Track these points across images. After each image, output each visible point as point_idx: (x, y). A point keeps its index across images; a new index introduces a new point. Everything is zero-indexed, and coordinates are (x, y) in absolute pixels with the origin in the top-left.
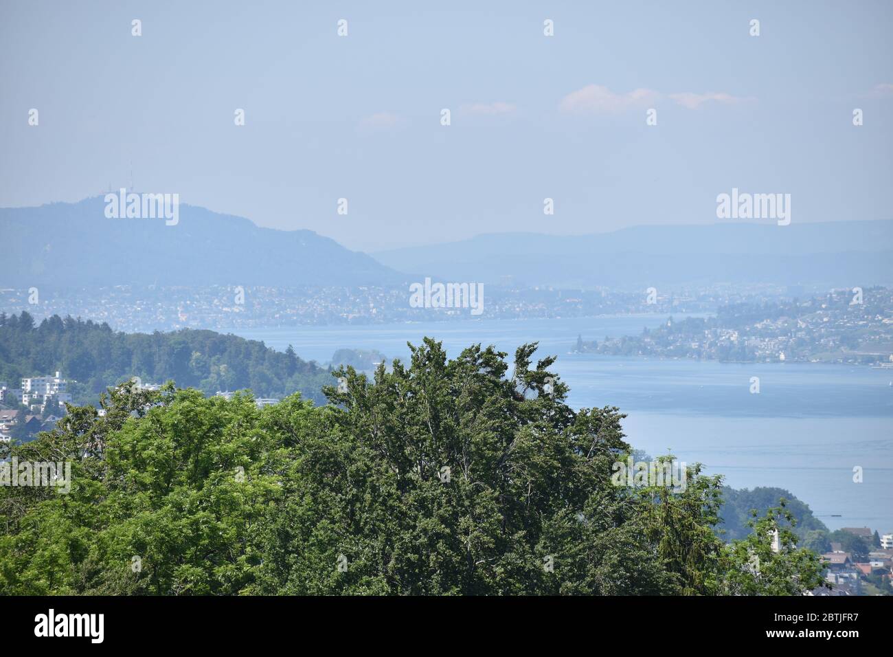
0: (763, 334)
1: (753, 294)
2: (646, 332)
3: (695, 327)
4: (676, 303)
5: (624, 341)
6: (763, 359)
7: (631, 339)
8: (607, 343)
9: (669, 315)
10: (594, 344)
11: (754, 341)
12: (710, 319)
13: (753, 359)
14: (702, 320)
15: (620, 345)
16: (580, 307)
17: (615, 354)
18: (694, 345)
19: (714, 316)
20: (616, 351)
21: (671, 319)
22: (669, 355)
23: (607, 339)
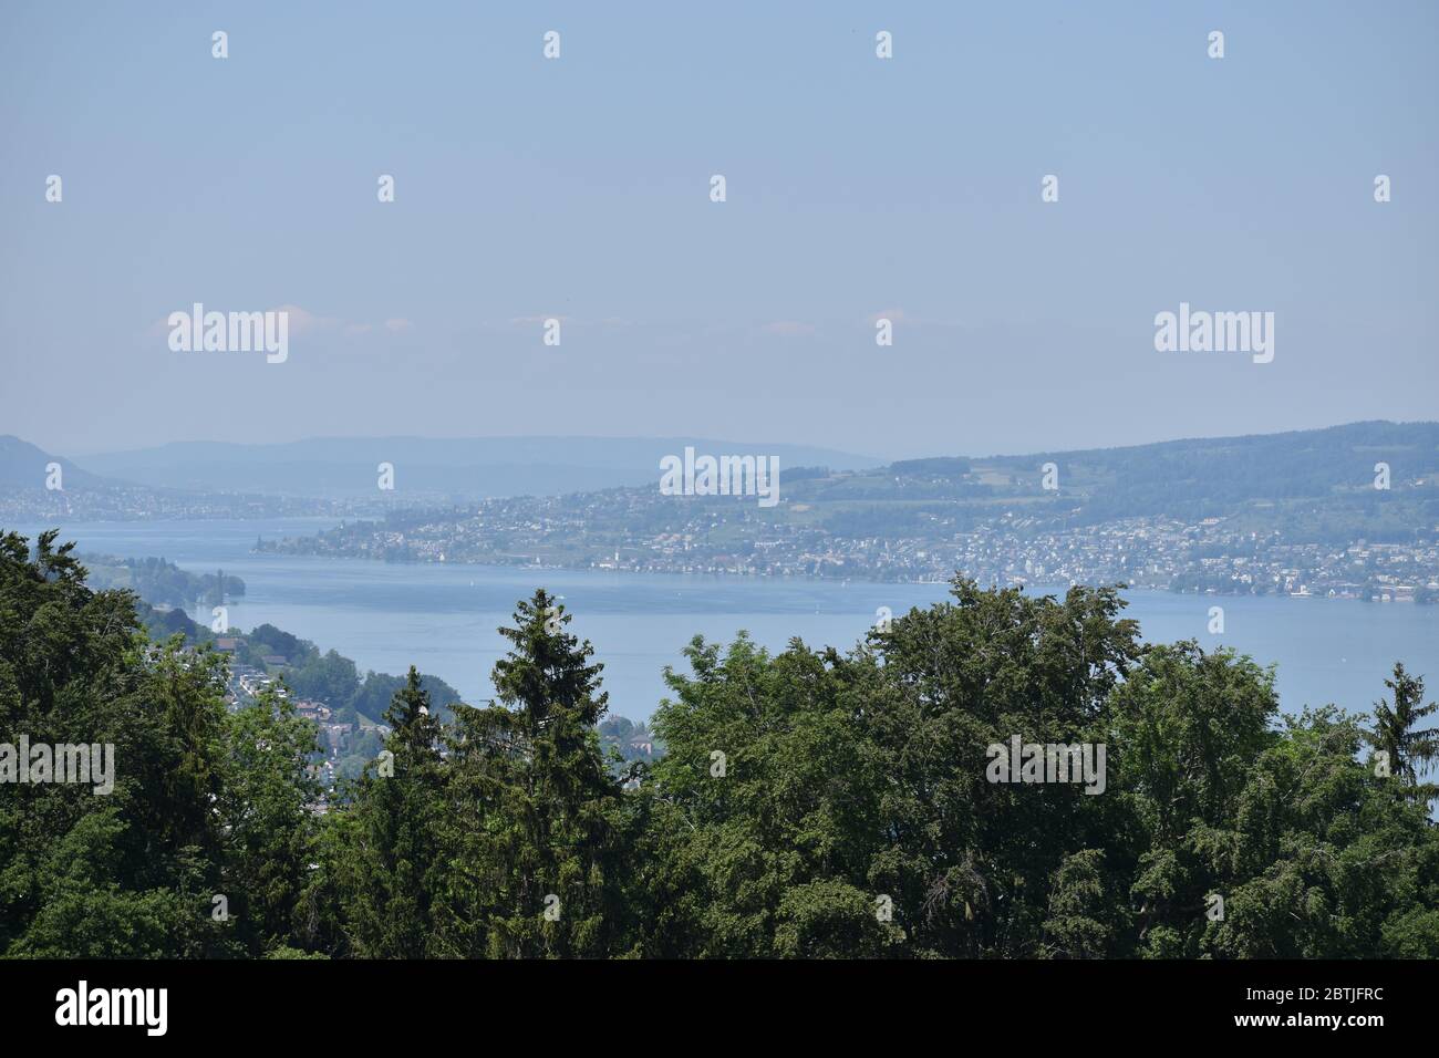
0: (426, 537)
1: (419, 500)
2: (321, 534)
3: (365, 529)
4: (350, 507)
5: (300, 542)
6: (425, 559)
7: (307, 540)
8: (285, 544)
9: (342, 518)
10: (273, 544)
11: (417, 543)
12: (378, 523)
13: (416, 559)
14: (372, 523)
15: (296, 545)
16: (261, 510)
17: (292, 553)
18: (364, 546)
19: (383, 520)
20: (293, 551)
21: (343, 522)
22: (340, 555)
23: (285, 540)
